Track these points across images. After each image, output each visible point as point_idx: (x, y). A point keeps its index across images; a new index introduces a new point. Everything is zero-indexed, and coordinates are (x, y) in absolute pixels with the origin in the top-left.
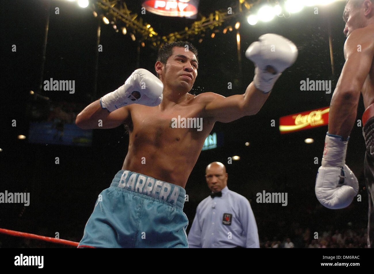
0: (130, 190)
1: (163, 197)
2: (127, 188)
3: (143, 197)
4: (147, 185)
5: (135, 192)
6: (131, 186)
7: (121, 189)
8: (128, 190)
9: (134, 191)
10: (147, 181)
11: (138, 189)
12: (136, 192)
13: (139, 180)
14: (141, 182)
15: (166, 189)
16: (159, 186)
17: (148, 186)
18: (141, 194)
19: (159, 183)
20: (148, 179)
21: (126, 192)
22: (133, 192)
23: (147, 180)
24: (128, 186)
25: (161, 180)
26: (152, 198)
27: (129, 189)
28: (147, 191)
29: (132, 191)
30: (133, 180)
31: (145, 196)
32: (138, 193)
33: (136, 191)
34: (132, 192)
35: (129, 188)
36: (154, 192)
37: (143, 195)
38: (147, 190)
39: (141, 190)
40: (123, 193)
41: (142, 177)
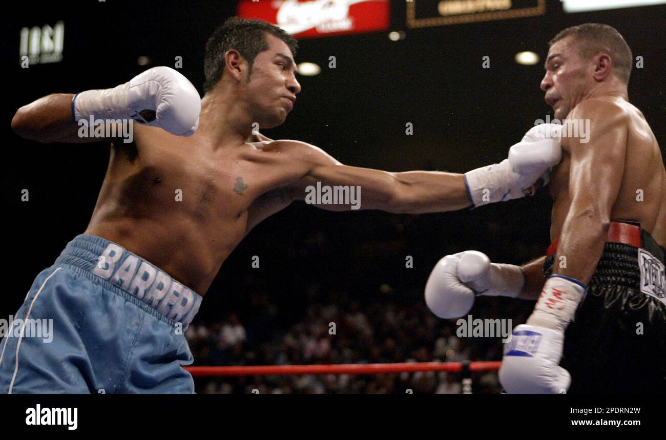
0: (119, 288)
1: (176, 315)
2: (114, 281)
3: (141, 308)
4: (154, 286)
5: (128, 293)
6: (123, 279)
7: (101, 280)
8: (114, 285)
9: (126, 292)
10: (157, 277)
11: (137, 290)
12: (131, 295)
13: (142, 271)
14: (146, 277)
15: (185, 301)
16: (176, 294)
17: (157, 288)
18: (139, 299)
19: (177, 286)
20: (158, 275)
21: (110, 290)
22: (124, 293)
23: (156, 275)
24: (117, 277)
25: (182, 282)
26: (157, 313)
27: (118, 286)
28: (152, 297)
29: (124, 291)
30: (130, 268)
31: (146, 306)
32: (135, 297)
33: (131, 292)
34: (122, 293)
35: (118, 283)
36: (165, 303)
37: (142, 302)
38: (154, 296)
39: (141, 293)
40: (105, 289)
41: (148, 267)
